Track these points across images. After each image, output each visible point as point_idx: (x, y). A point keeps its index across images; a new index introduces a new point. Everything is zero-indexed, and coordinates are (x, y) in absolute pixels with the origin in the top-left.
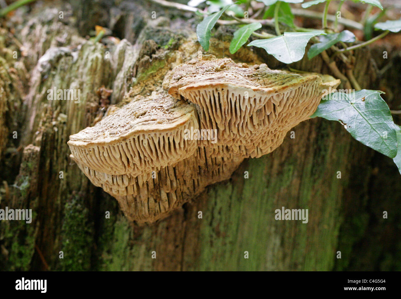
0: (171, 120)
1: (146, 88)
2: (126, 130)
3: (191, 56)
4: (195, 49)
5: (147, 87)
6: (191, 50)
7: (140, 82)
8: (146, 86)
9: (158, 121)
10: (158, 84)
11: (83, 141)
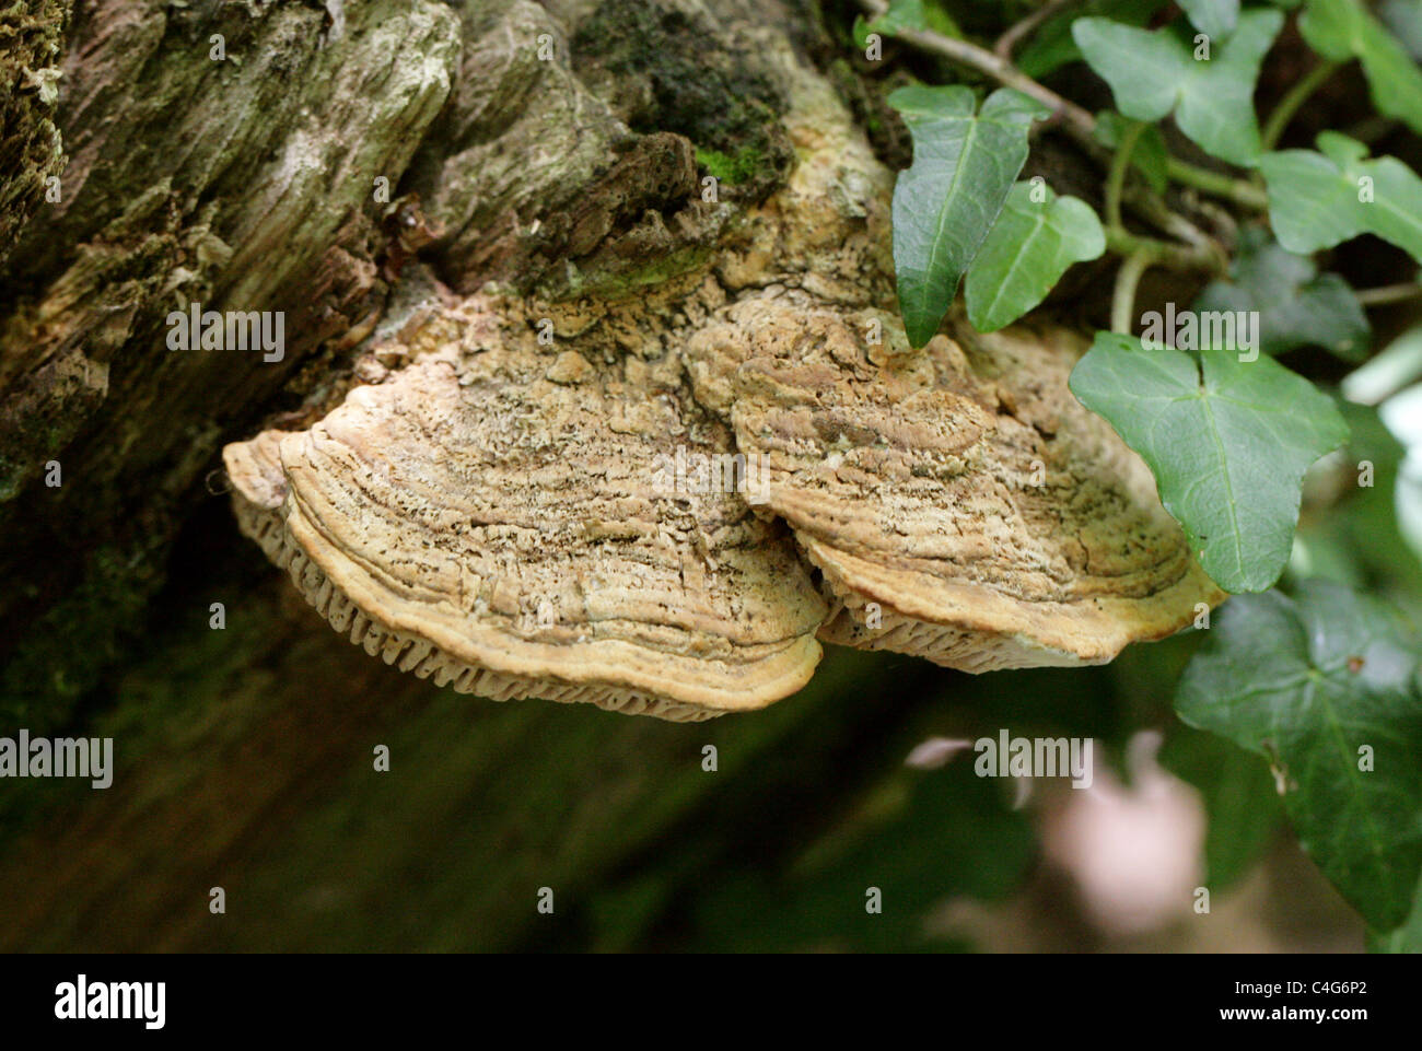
0: (742, 646)
1: (606, 325)
2: (562, 619)
3: (808, 254)
4: (835, 236)
5: (613, 327)
6: (821, 236)
7: (593, 298)
8: (609, 317)
9: (696, 639)
10: (654, 321)
11: (367, 569)
